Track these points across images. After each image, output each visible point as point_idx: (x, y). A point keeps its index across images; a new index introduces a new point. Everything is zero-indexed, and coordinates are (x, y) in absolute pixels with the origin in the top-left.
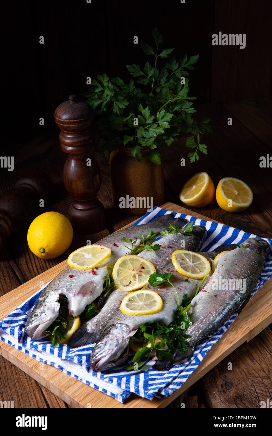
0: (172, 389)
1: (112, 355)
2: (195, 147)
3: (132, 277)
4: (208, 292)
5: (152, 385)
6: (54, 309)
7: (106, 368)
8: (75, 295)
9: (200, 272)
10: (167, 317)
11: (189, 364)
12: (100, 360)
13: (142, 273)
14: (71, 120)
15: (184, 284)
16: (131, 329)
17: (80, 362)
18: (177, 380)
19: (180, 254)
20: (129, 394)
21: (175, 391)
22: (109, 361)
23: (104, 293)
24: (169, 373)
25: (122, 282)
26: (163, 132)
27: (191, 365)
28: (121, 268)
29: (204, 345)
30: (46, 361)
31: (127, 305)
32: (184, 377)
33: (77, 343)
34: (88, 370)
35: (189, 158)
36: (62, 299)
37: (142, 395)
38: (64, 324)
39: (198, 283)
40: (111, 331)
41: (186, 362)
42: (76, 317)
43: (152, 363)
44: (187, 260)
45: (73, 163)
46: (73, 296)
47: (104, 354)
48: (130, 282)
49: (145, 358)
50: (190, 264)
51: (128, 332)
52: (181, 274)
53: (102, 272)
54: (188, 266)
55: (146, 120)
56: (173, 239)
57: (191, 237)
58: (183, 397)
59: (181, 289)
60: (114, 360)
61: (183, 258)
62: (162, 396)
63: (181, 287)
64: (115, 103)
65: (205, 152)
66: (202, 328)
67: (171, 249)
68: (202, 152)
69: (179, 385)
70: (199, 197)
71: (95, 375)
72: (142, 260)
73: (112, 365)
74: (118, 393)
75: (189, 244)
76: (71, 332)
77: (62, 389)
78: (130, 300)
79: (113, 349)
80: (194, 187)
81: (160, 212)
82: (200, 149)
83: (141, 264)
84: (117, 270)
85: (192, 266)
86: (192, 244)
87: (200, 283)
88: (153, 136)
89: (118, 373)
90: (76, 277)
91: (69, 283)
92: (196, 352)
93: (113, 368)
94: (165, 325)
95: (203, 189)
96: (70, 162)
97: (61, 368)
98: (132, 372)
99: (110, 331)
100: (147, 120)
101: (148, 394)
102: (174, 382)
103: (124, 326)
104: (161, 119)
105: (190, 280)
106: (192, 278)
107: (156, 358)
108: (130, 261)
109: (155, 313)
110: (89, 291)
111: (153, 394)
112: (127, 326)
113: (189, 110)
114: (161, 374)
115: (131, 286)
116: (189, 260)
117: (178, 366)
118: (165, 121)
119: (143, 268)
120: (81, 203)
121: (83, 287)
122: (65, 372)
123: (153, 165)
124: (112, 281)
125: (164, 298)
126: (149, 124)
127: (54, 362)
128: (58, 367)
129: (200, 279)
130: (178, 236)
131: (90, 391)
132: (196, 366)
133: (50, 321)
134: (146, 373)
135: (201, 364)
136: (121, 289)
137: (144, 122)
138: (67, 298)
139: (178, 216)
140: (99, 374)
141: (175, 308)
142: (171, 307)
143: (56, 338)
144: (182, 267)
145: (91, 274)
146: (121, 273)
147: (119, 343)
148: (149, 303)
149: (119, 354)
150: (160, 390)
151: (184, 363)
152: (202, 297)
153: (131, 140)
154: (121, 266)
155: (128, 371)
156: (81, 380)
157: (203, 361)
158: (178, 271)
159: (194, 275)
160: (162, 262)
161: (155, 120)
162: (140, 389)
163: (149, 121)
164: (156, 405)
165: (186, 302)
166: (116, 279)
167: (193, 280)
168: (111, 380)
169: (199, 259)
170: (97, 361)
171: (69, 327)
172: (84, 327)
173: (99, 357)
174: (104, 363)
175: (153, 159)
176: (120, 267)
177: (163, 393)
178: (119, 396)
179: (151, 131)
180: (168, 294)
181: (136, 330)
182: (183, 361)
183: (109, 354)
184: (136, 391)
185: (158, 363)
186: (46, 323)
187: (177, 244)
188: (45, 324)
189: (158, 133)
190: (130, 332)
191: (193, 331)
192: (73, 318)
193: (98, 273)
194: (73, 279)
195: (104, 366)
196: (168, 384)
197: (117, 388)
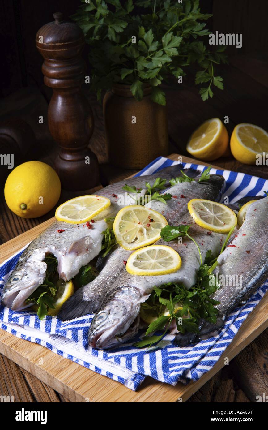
0: (201, 371)
1: (118, 327)
2: (208, 81)
3: (138, 232)
4: (238, 247)
5: (174, 365)
6: (39, 270)
7: (110, 344)
8: (66, 253)
9: (224, 224)
10: (188, 277)
11: (220, 338)
12: (102, 333)
13: (150, 226)
14: (57, 43)
15: (206, 238)
16: (142, 293)
17: (75, 338)
18: (206, 359)
19: (198, 204)
20: (144, 378)
21: (205, 373)
22: (114, 336)
23: (103, 252)
24: (195, 350)
25: (126, 238)
26: (170, 60)
27: (224, 339)
28: (124, 221)
29: (237, 313)
30: (30, 338)
31: (135, 264)
32: (216, 354)
33: (70, 314)
34: (86, 347)
35: (201, 95)
36: (49, 259)
37: (161, 378)
38: (53, 290)
39: (223, 237)
40: (116, 296)
41: (216, 336)
42: (68, 282)
43: (171, 337)
44: (208, 210)
45: (60, 101)
46: (64, 254)
47: (107, 326)
48: (136, 239)
49: (162, 331)
50: (211, 214)
51: (139, 297)
52: (201, 227)
53: (100, 226)
54: (208, 217)
55: (148, 47)
56: (186, 188)
57: (208, 186)
58: (213, 382)
59: (202, 244)
60: (121, 334)
61: (202, 208)
62: (189, 380)
63: (203, 241)
64: (111, 27)
65: (221, 86)
66: (234, 292)
67: (185, 199)
68: (216, 87)
69: (210, 365)
70: (210, 147)
71: (96, 354)
72: (150, 212)
73: (118, 340)
74: (128, 376)
75: (206, 194)
76: (61, 301)
77: (51, 374)
78: (138, 258)
79: (119, 319)
80: (204, 136)
81: (166, 163)
82: (214, 83)
83: (149, 216)
84: (118, 224)
85: (214, 218)
86: (211, 194)
87: (226, 237)
88: (158, 66)
89: (127, 351)
90: (67, 232)
91: (57, 240)
92: (228, 323)
93: (120, 344)
94: (186, 288)
95: (215, 137)
96: (56, 100)
97: (50, 347)
98: (145, 350)
99: (114, 297)
100: (150, 47)
101: (169, 377)
102: (203, 362)
103: (132, 289)
104: (168, 44)
105: (213, 233)
106: (215, 232)
107: (176, 331)
108: (135, 213)
109: (172, 272)
110: (84, 249)
111: (176, 376)
112: (136, 289)
113: (202, 33)
114: (184, 351)
115: (138, 243)
116: (210, 211)
117: (205, 340)
118: (173, 47)
119: (152, 221)
120: (70, 152)
121: (76, 243)
122: (55, 351)
123: (156, 106)
124: (113, 237)
125: (183, 255)
126: (152, 52)
127: (40, 338)
128: (45, 345)
129: (226, 233)
130: (192, 184)
131: (90, 375)
132: (230, 341)
133: (34, 286)
134: (164, 350)
135: (236, 337)
136: (124, 247)
137: (147, 49)
138: (55, 257)
139: (188, 166)
140: (101, 353)
141: (198, 267)
142: (192, 265)
143: (42, 308)
144: (202, 219)
145: (86, 228)
146: (123, 226)
147: (128, 310)
148: (164, 261)
149: (127, 326)
150: (185, 372)
151: (213, 336)
152: (230, 253)
153: (130, 73)
154: (123, 218)
155: (140, 348)
156: (77, 361)
157: (238, 333)
158: (197, 223)
159: (218, 228)
160: (175, 213)
161: (161, 47)
162: (157, 371)
163: (153, 48)
164: (180, 392)
165: (210, 259)
166: (118, 235)
167: (217, 234)
168: (117, 360)
169: (222, 210)
170: (98, 335)
171: (59, 294)
172: (80, 294)
173: (101, 330)
174: (108, 338)
175: (157, 99)
176: (122, 220)
177: (189, 376)
178: (130, 381)
179: (155, 60)
180: (187, 249)
181: (148, 294)
182: (212, 334)
183: (115, 325)
184: (152, 374)
185: (179, 337)
186: (29, 288)
187: (191, 193)
188: (27, 289)
189: (164, 63)
190: (141, 297)
191: (222, 296)
192: (64, 283)
193: (95, 227)
194: (63, 234)
195: (107, 341)
196: (195, 364)
197: (127, 370)
